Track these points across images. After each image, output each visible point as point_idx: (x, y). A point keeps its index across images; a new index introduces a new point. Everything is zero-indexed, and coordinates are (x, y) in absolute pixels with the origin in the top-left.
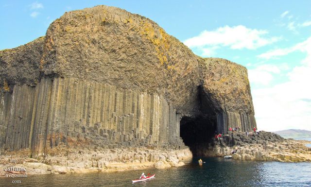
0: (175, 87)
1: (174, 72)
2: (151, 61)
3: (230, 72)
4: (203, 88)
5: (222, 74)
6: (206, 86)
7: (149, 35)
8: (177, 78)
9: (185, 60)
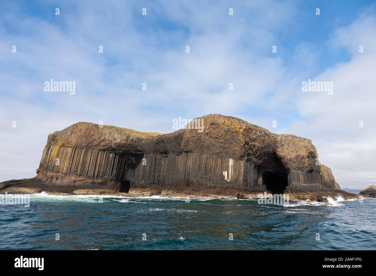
0: (256, 154)
1: (254, 145)
2: (237, 143)
3: (295, 144)
4: (276, 154)
5: (290, 145)
6: (278, 153)
7: (237, 128)
8: (257, 149)
9: (263, 138)
